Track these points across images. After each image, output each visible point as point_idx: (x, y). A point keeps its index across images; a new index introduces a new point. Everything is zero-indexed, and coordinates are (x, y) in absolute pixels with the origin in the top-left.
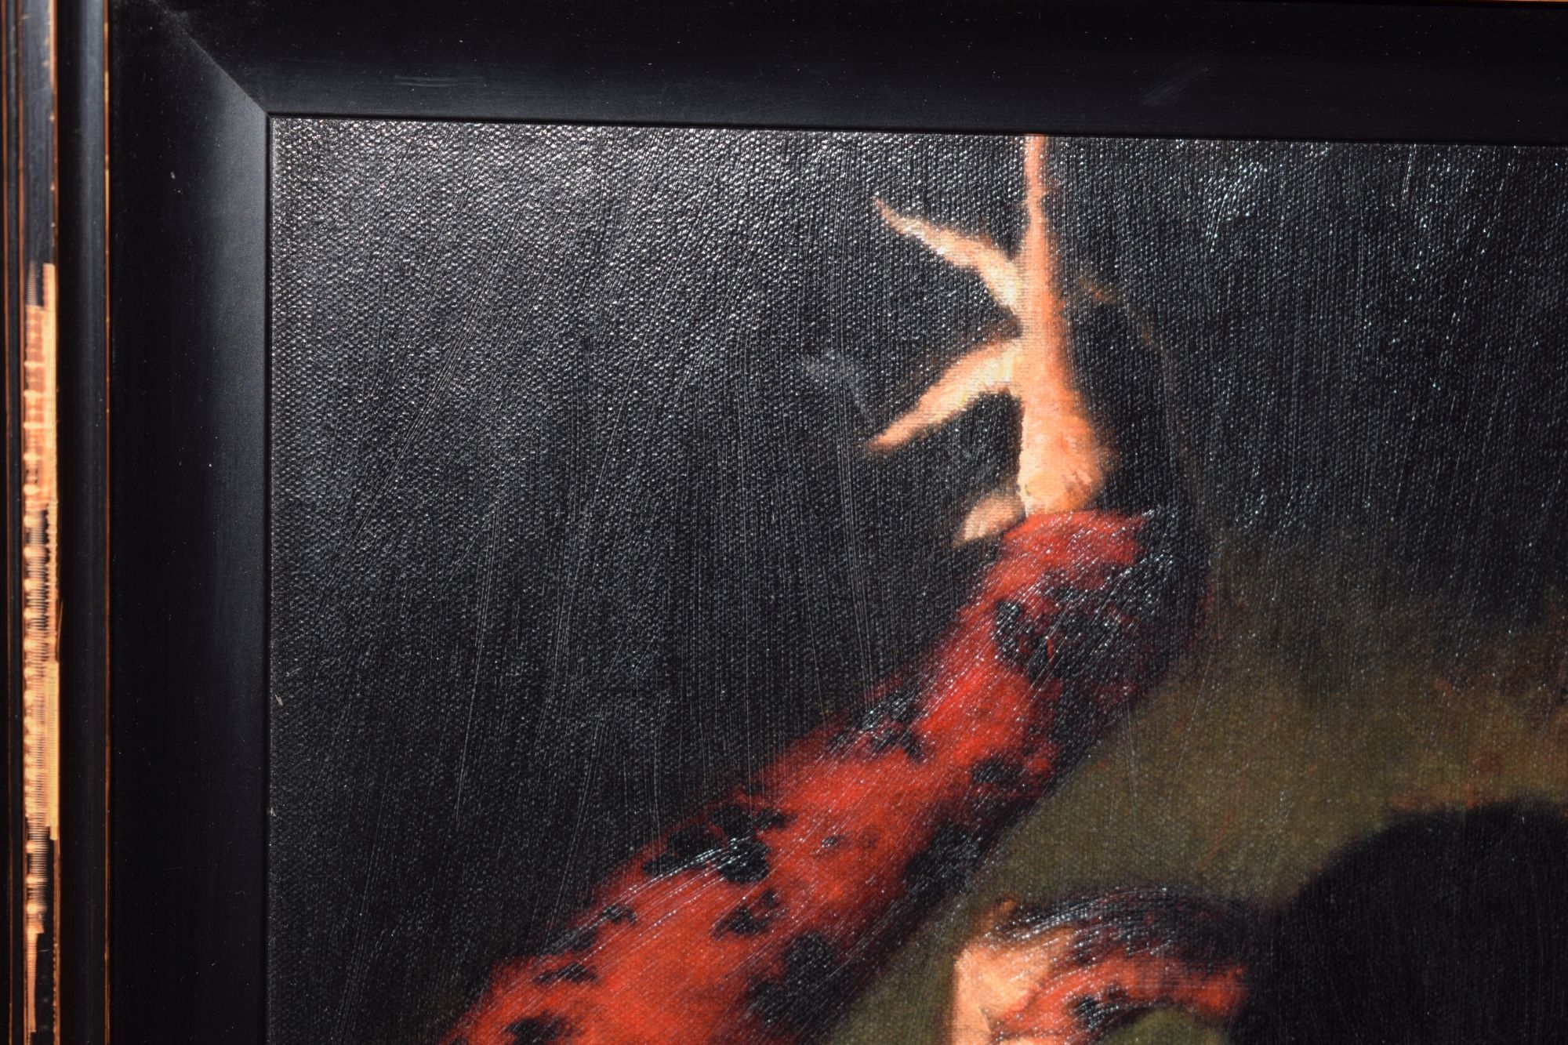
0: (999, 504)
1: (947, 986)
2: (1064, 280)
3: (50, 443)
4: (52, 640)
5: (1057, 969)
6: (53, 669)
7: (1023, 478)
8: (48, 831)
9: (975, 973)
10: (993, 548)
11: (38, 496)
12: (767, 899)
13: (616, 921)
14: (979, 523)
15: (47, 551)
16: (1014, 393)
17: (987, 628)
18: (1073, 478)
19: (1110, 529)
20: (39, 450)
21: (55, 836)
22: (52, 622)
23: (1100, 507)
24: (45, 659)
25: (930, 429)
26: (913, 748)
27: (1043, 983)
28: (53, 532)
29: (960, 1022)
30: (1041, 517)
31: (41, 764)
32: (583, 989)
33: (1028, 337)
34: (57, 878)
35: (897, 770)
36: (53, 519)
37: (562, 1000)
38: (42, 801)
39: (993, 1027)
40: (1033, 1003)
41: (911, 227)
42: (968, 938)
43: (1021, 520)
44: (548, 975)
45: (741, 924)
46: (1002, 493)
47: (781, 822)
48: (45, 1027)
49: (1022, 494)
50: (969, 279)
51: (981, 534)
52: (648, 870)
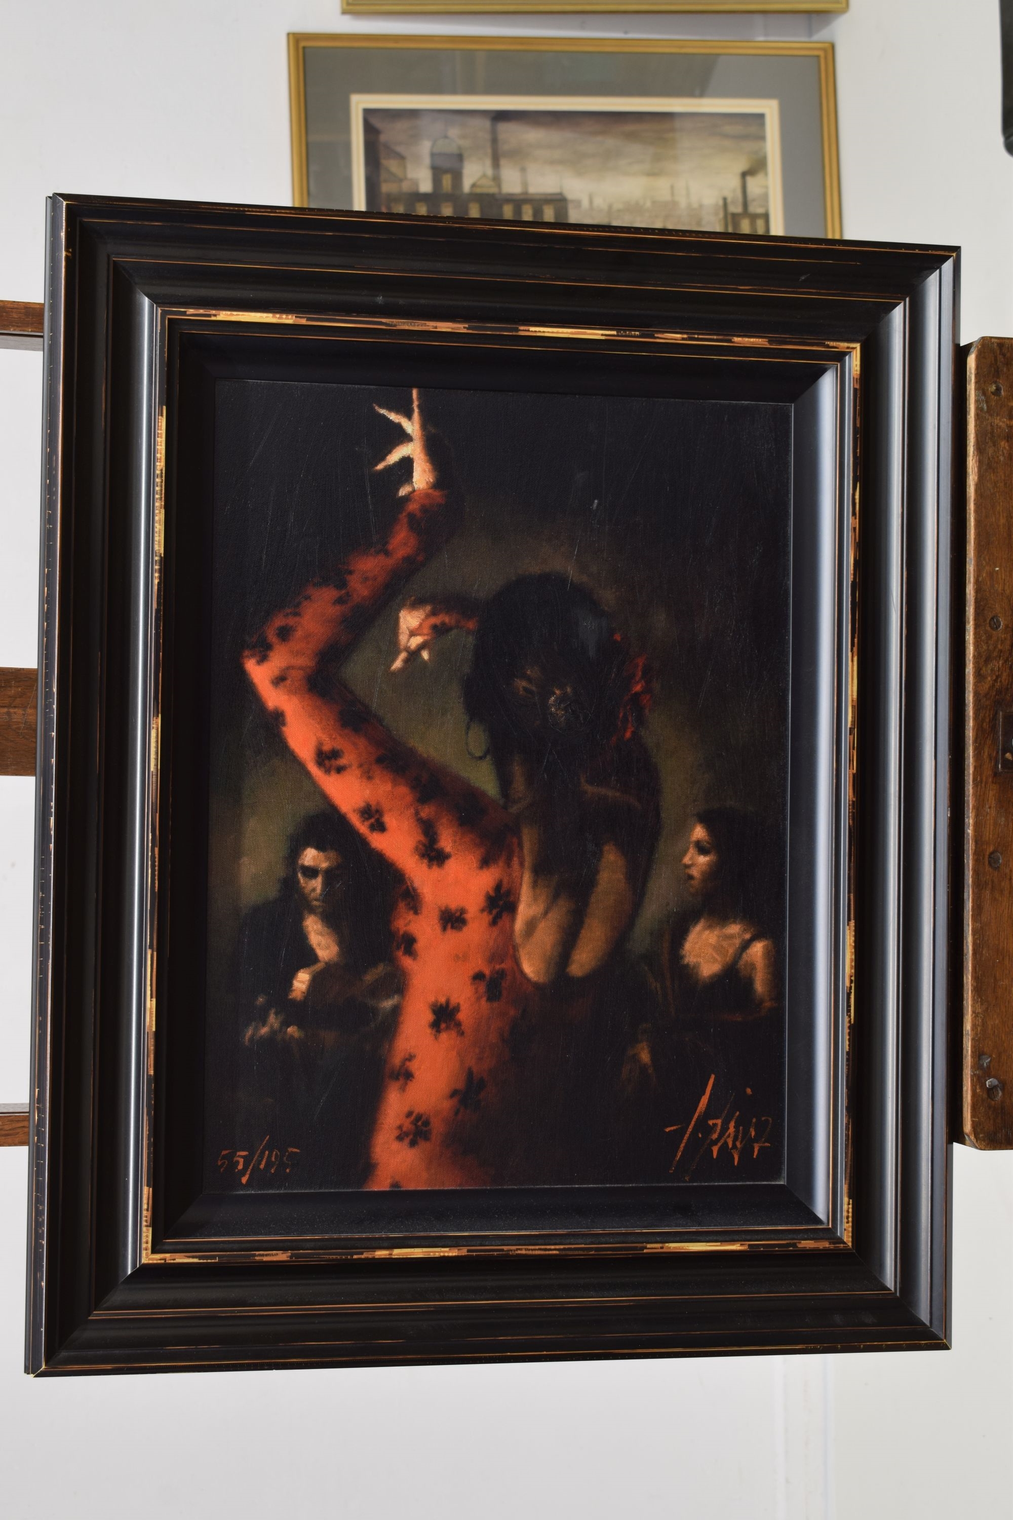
0: (408, 487)
1: (397, 620)
2: (424, 426)
3: (163, 452)
4: (163, 503)
5: (427, 616)
6: (163, 511)
7: (414, 480)
8: (161, 554)
9: (405, 617)
10: (407, 498)
11: (160, 466)
12: (348, 594)
13: (306, 599)
14: (403, 491)
15: (162, 480)
16: (411, 456)
17: (405, 521)
18: (428, 480)
19: (437, 493)
20: (161, 454)
21: (163, 555)
22: (163, 499)
23: (436, 488)
24: (161, 508)
25: (389, 465)
26: (387, 553)
27: (423, 620)
28: (164, 475)
29: (401, 631)
30: (419, 490)
31: (159, 536)
32: (297, 619)
33: (415, 442)
34: (163, 567)
35: (381, 558)
36: (164, 472)
37: (291, 621)
38: (160, 546)
39: (410, 633)
40: (421, 625)
41: (383, 411)
42: (402, 607)
43: (414, 491)
44: (287, 614)
45: (340, 601)
46: (409, 484)
47: (351, 573)
48: (159, 600)
49: (414, 484)
50: (399, 426)
51: (403, 495)
52: (314, 585)
